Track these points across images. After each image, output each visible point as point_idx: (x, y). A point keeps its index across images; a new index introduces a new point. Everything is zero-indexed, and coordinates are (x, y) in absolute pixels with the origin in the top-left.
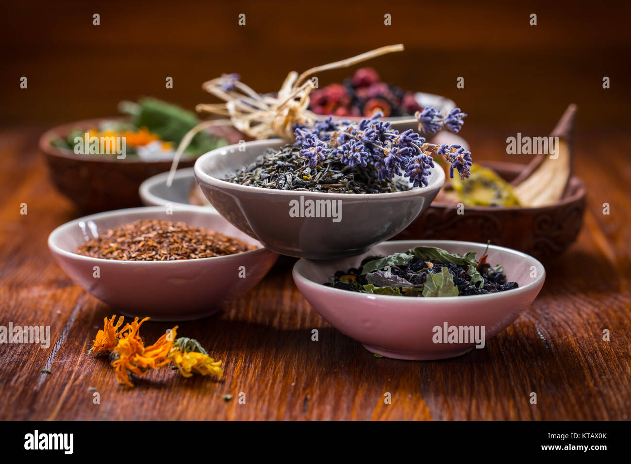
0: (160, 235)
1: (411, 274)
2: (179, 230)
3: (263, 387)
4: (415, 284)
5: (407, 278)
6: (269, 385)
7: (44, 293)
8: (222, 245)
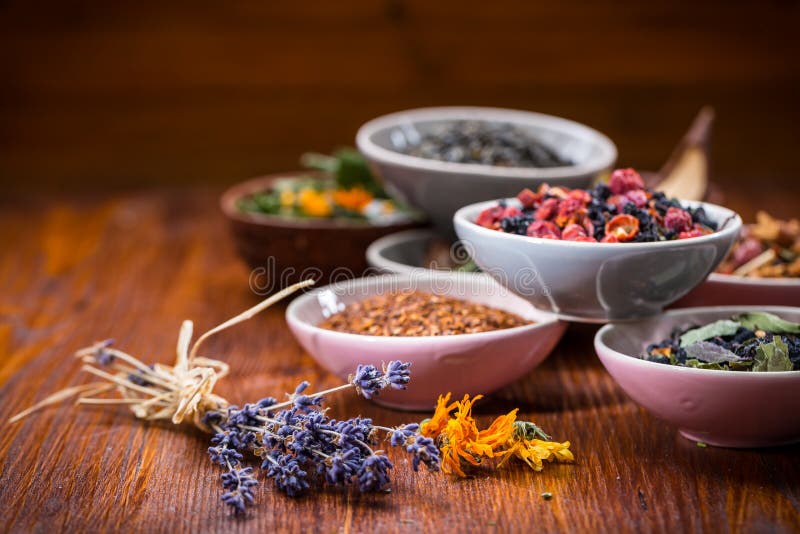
0: (425, 307)
1: (736, 345)
2: (443, 300)
3: (583, 482)
4: (742, 356)
5: (733, 350)
6: (590, 480)
7: (271, 382)
8: (499, 318)
